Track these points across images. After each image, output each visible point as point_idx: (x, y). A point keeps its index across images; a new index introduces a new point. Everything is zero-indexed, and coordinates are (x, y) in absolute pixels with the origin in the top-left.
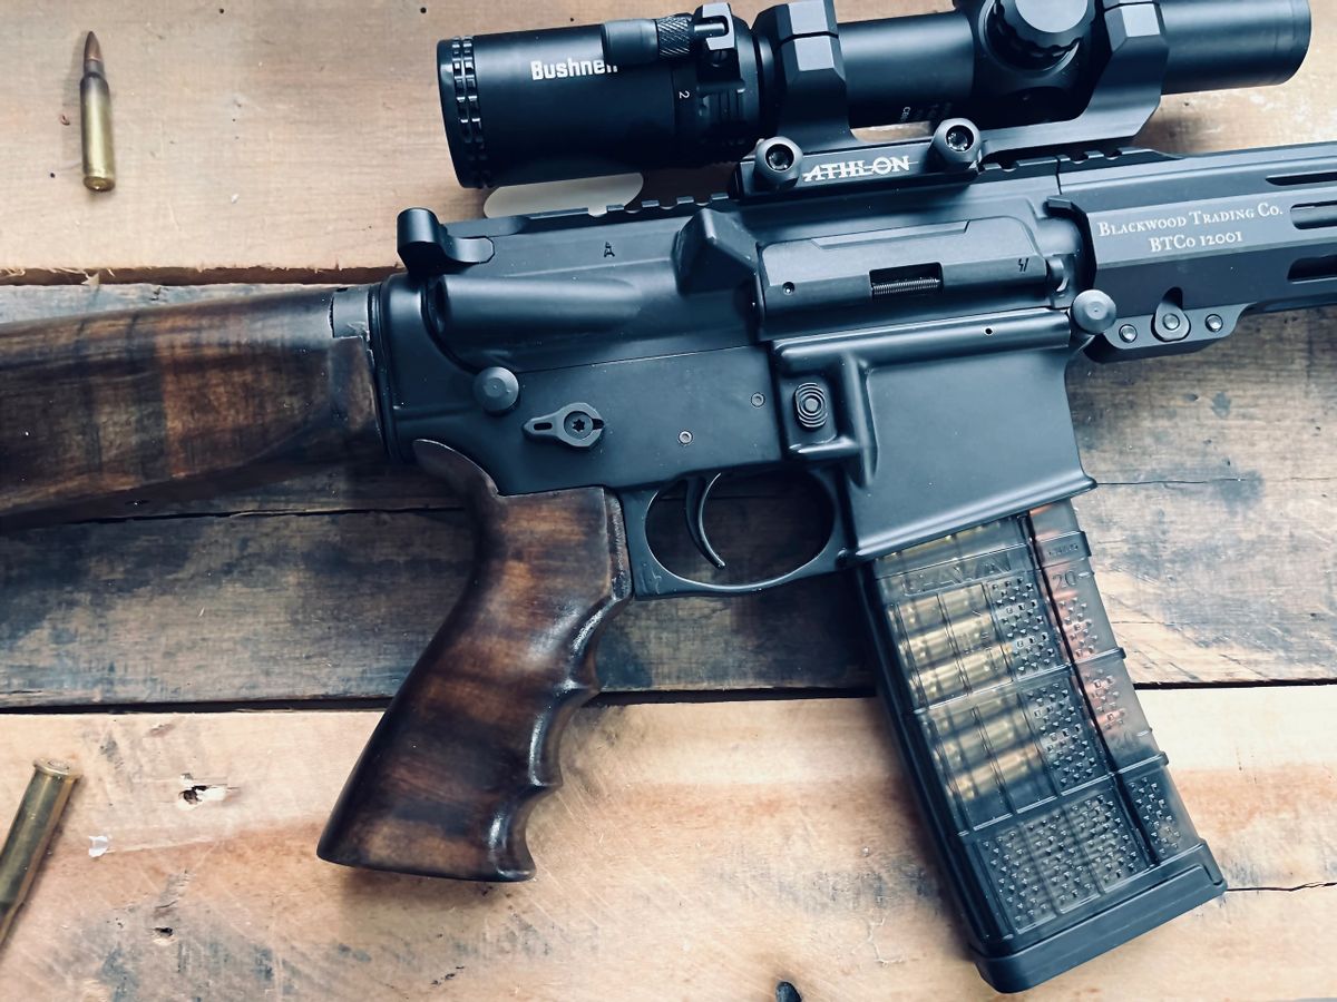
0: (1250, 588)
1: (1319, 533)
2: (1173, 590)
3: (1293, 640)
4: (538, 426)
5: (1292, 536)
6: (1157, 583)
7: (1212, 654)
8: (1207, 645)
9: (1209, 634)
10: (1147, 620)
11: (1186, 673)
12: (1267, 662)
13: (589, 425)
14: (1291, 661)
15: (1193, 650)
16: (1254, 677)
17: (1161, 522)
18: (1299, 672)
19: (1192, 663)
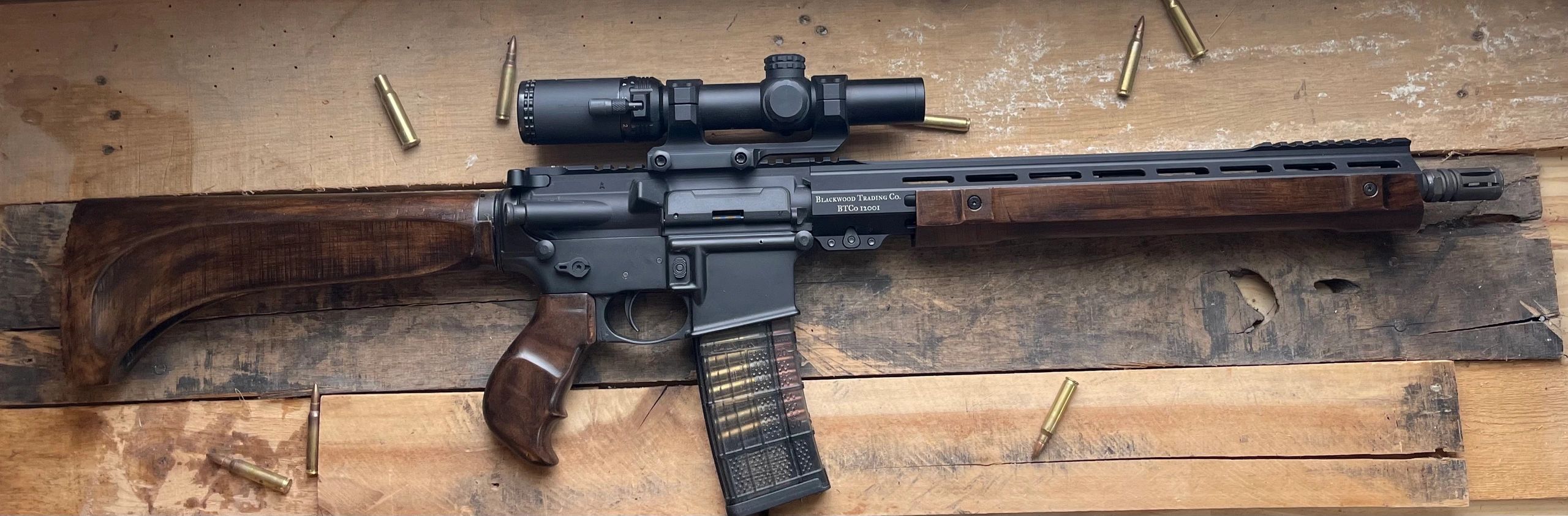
0: (880, 331)
1: (916, 305)
2: (844, 333)
3: (898, 355)
4: (561, 267)
5: (903, 306)
6: (837, 330)
7: (859, 362)
8: (857, 359)
9: (860, 354)
10: (830, 347)
11: (847, 372)
12: (884, 366)
13: (583, 267)
14: (896, 366)
15: (851, 361)
16: (878, 373)
17: (842, 301)
18: (899, 371)
19: (849, 367)
